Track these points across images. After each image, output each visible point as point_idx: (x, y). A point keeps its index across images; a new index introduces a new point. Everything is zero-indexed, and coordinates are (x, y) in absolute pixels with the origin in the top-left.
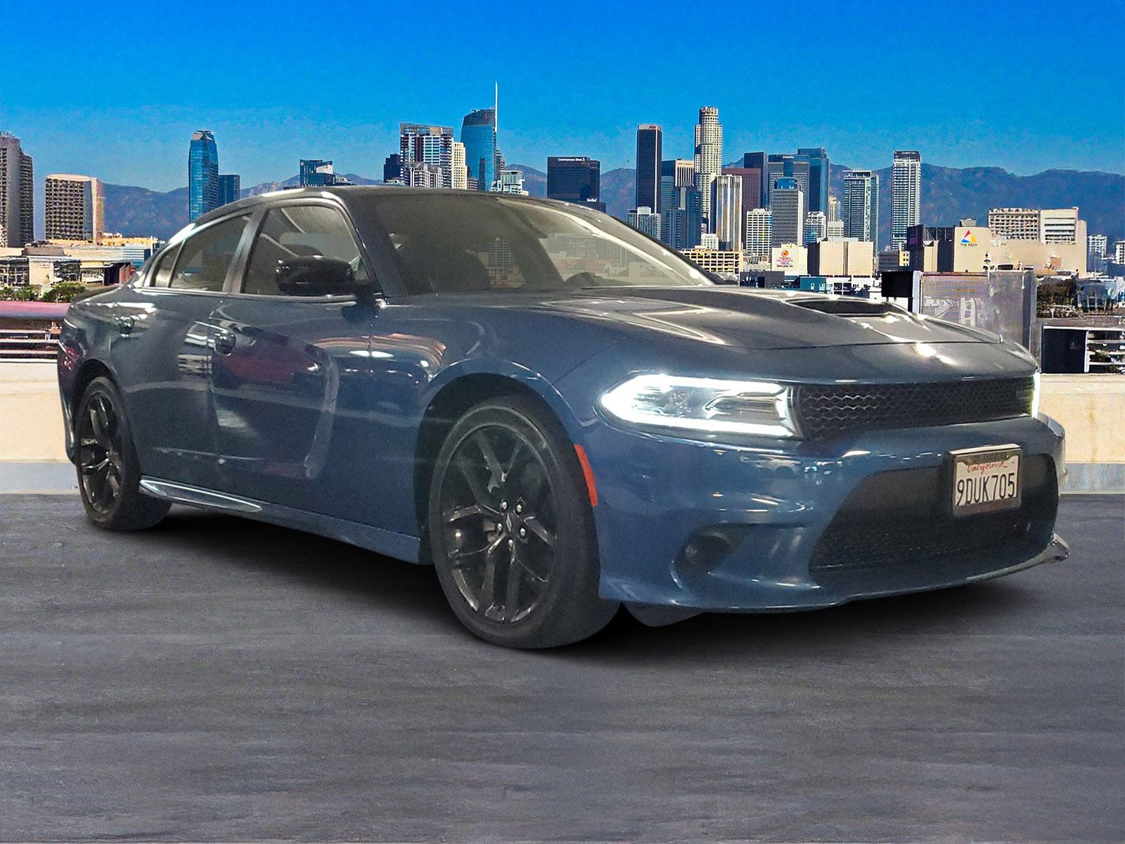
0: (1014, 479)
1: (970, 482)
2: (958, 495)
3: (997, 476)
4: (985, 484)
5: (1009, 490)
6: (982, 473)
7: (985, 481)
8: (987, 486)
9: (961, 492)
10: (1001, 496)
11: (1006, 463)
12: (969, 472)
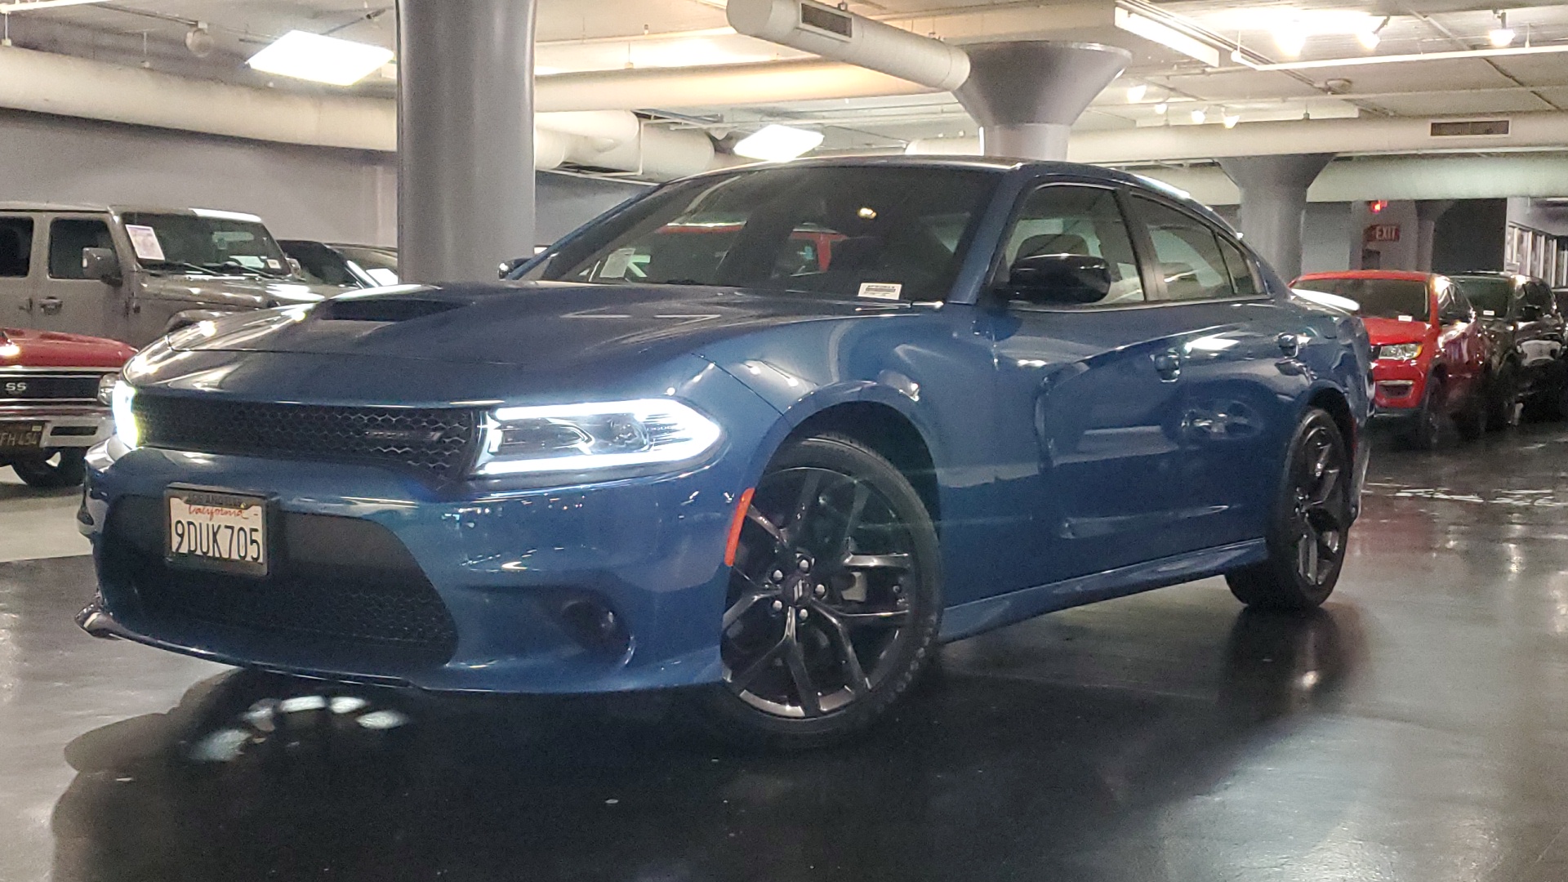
0: (259, 537)
1: (191, 526)
2: (176, 540)
3: (232, 528)
4: (215, 534)
5: (253, 551)
6: (211, 519)
7: (215, 530)
8: (218, 537)
9: (182, 536)
10: (240, 556)
11: (245, 513)
12: (190, 513)
